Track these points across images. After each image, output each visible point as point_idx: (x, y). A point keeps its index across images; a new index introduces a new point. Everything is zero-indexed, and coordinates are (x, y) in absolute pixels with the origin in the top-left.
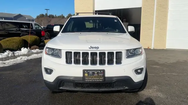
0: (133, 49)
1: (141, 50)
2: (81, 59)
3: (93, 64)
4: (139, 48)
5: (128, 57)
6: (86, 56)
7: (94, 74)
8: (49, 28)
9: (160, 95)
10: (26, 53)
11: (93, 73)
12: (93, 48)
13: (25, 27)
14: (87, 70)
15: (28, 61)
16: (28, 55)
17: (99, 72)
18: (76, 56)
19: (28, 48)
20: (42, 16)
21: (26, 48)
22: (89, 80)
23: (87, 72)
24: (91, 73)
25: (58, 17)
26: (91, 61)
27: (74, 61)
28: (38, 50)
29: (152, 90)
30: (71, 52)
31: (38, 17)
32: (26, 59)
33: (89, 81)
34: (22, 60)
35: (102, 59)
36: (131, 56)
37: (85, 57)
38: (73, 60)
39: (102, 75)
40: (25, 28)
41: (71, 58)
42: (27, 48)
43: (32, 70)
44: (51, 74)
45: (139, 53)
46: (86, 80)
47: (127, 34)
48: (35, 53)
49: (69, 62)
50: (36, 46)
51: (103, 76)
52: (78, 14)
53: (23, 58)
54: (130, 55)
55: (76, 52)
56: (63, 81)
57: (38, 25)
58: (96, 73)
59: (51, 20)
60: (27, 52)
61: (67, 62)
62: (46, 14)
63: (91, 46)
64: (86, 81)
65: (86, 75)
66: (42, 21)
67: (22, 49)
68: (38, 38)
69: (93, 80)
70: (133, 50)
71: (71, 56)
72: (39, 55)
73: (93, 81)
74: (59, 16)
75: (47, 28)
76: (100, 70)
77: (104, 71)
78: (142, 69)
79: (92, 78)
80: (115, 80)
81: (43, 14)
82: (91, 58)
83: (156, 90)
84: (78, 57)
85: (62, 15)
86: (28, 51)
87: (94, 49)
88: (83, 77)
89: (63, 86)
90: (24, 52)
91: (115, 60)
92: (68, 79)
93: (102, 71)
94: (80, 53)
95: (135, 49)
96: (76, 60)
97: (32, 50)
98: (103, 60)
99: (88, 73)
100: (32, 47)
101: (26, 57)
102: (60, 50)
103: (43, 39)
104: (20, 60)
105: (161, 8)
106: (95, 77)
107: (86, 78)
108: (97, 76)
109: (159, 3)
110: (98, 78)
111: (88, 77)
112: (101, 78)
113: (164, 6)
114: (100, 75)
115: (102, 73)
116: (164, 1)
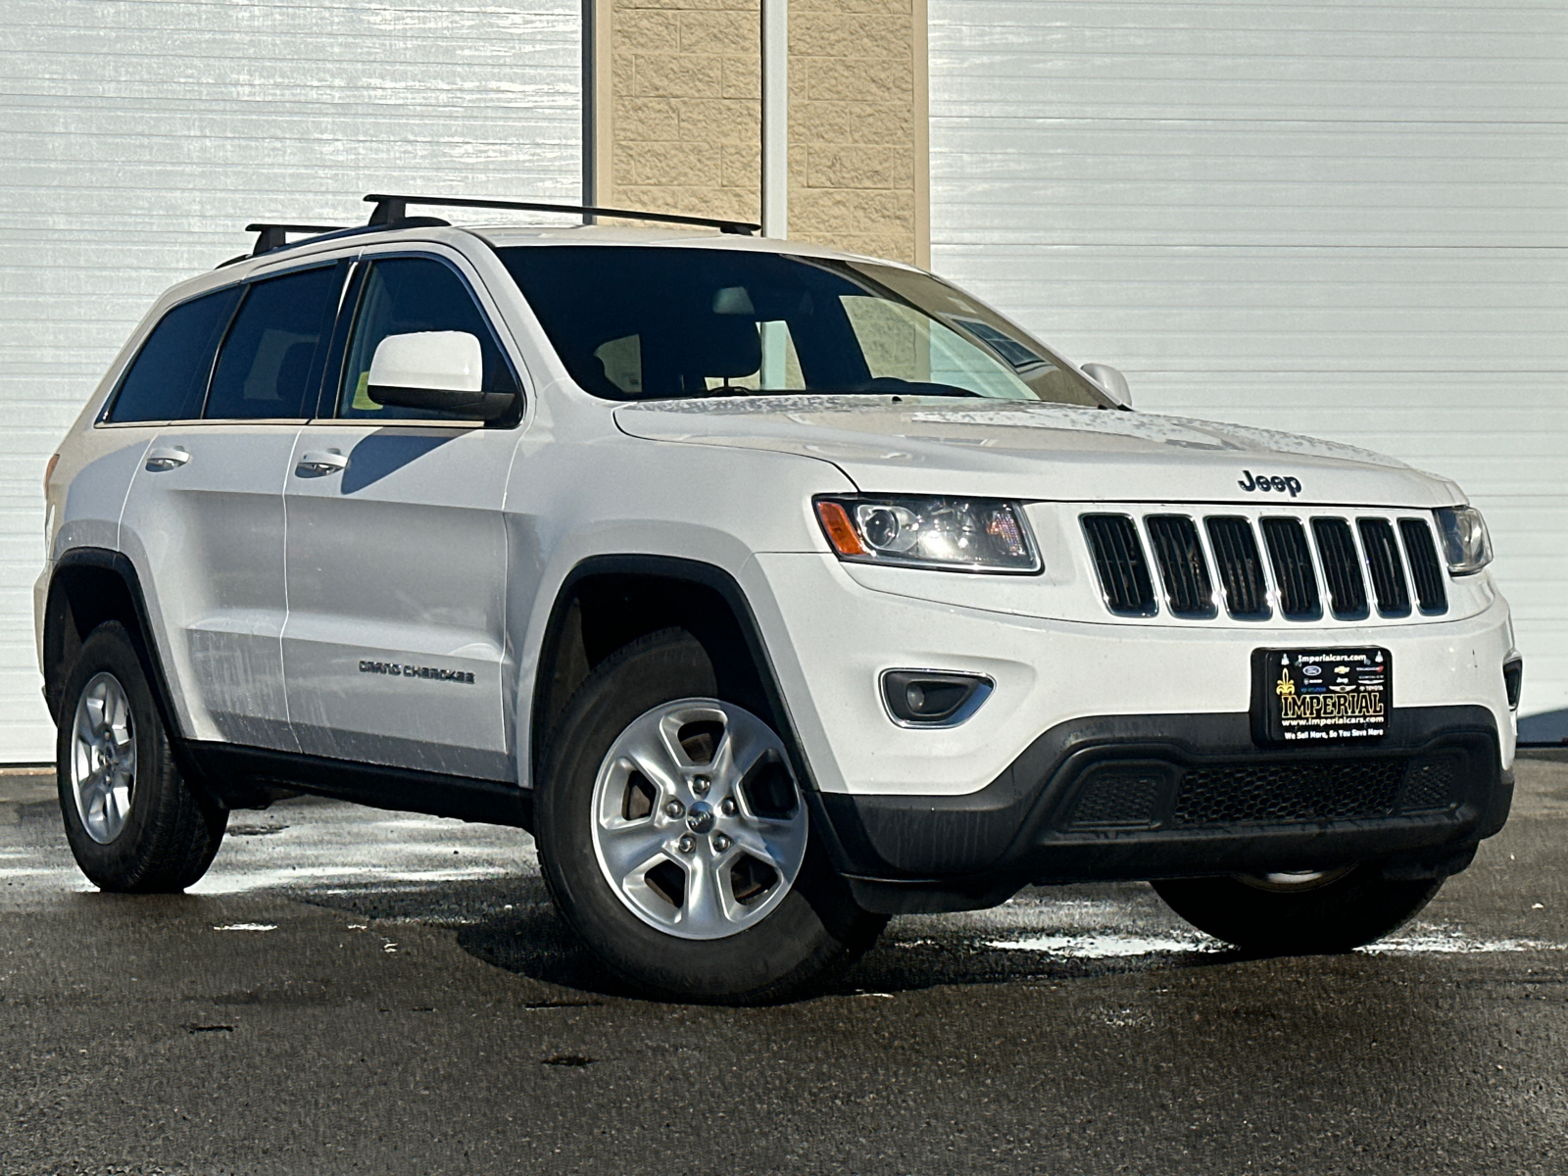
2: (1213, 571)
7: (1334, 679)
11: (1328, 673)
12: (1263, 484)
17: (1362, 663)
18: (1171, 552)
22: (1302, 729)
23: (1291, 662)
24: (1312, 670)
30: (1125, 521)
33: (1304, 736)
38: (1156, 580)
39: (1377, 684)
41: (1136, 570)
46: (1291, 729)
49: (1127, 600)
51: (1382, 697)
58: (1342, 670)
63: (1249, 474)
64: (1288, 736)
65: (1286, 688)
69: (1327, 728)
73: (1331, 734)
76: (1371, 652)
77: (1387, 654)
79: (1319, 717)
87: (1273, 495)
88: (1249, 712)
89: (1070, 820)
91: (1409, 581)
93: (1377, 661)
96: (1178, 577)
98: (1342, 581)
99: (1297, 675)
105: (839, 202)
106: (1340, 705)
107: (1286, 714)
108: (1348, 693)
109: (818, 144)
110: (1353, 712)
111: (1299, 708)
112: (1375, 711)
113: (885, 185)
114: (1370, 688)
115: (1380, 674)
116: (871, 120)
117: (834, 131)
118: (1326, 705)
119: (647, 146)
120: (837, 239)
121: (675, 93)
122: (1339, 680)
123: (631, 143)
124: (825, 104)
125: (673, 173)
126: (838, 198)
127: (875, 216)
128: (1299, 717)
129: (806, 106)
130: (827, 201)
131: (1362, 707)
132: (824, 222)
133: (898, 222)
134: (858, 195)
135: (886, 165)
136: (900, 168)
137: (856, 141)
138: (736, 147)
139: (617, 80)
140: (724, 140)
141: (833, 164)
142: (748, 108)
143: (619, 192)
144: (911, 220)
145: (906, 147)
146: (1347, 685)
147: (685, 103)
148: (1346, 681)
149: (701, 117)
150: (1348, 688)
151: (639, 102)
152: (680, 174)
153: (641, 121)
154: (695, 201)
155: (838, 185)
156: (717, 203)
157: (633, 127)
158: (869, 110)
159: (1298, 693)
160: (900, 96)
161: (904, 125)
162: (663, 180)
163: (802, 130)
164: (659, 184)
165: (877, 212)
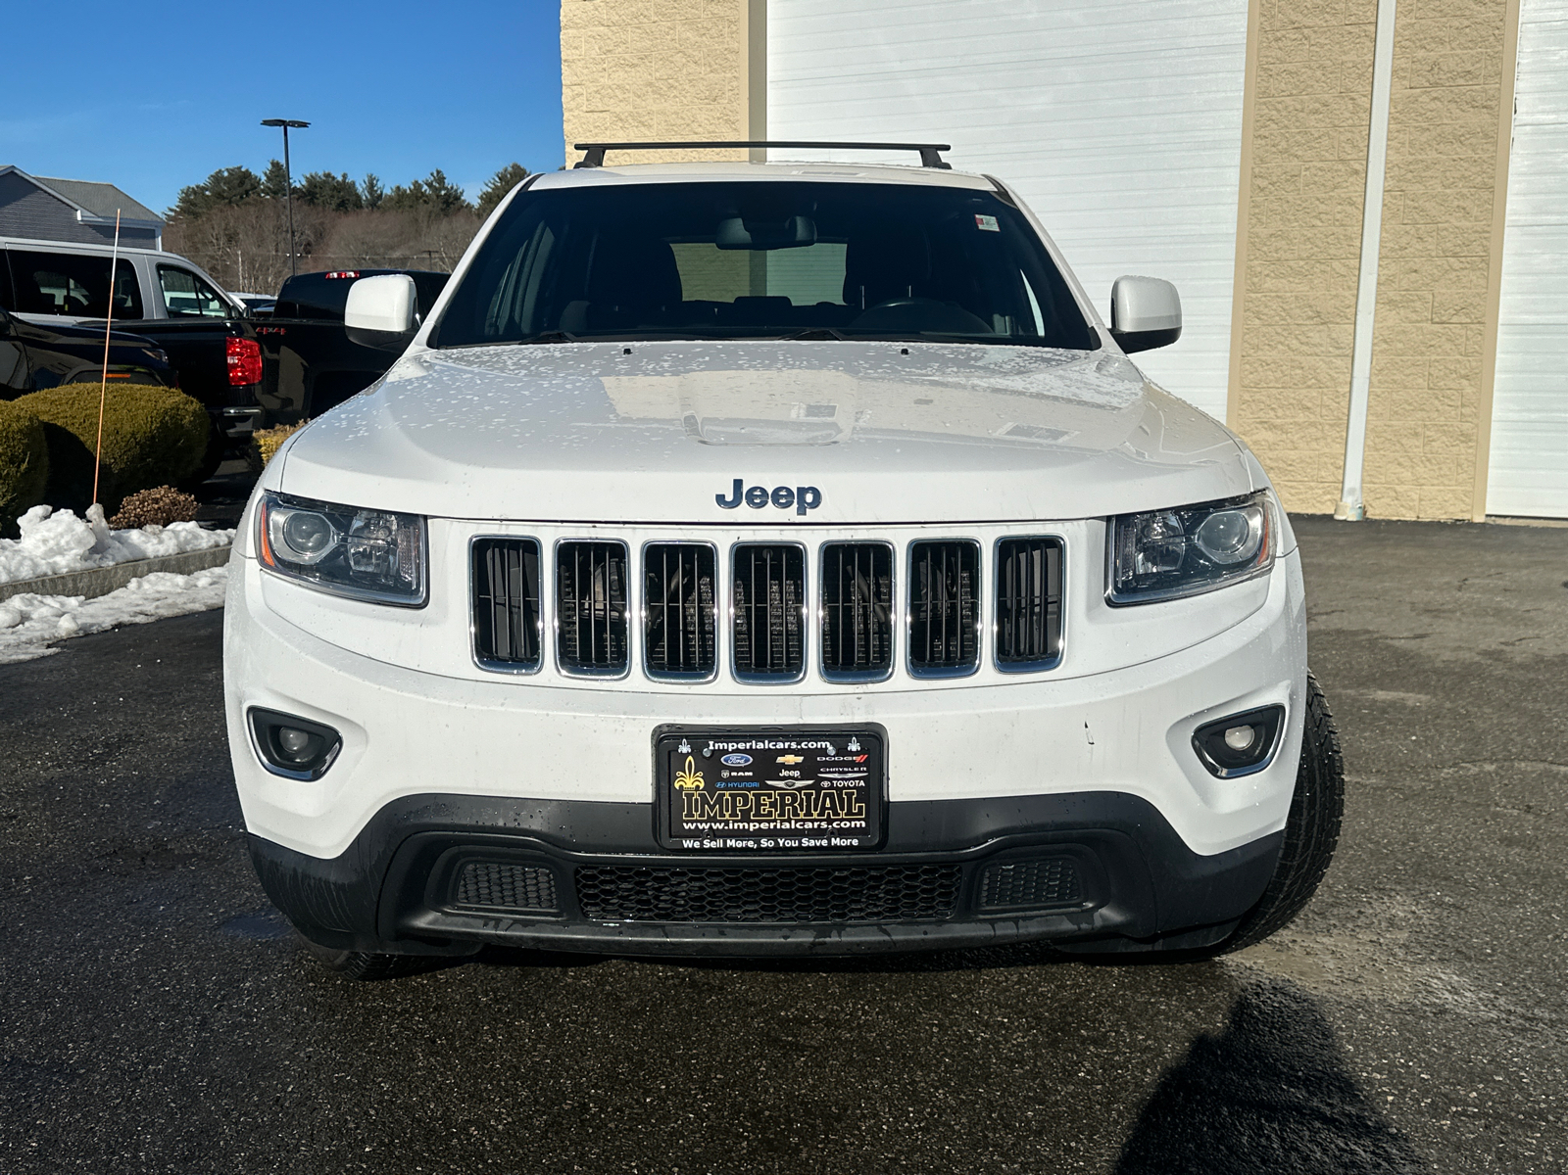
0: (1176, 510)
1: (1256, 523)
2: (636, 615)
3: (761, 662)
4: (1236, 502)
5: (1128, 591)
6: (688, 589)
7: (774, 771)
8: (307, 312)
9: (1455, 991)
10: (65, 563)
11: (765, 766)
12: (757, 497)
13: (59, 301)
14: (699, 736)
15: (87, 644)
16: (90, 583)
17: (823, 752)
18: (585, 590)
19: (94, 511)
20: (235, 188)
21: (66, 515)
22: (714, 835)
23: (696, 752)
24: (736, 760)
25: (400, 196)
26: (738, 634)
27: (563, 640)
28: (187, 533)
29: (1364, 936)
30: (531, 547)
31: (193, 204)
32: (66, 626)
33: (719, 843)
34: (26, 631)
35: (848, 611)
36: (1151, 588)
37: (673, 597)
38: (548, 624)
39: (854, 779)
40: (61, 311)
41: (532, 612)
42: (81, 514)
43: (125, 740)
44: (317, 776)
45: (1242, 551)
46: (696, 834)
47: (1108, 360)
48: (165, 565)
49: (504, 651)
50: (173, 494)
51: (863, 794)
52: (595, 154)
53: (44, 611)
54: (1147, 575)
55: (584, 547)
56: (446, 843)
57: (196, 278)
59: (320, 235)
60: (79, 551)
61: (487, 651)
62: (276, 165)
63: (738, 484)
64: (687, 844)
65: (689, 781)
66: (231, 238)
67: (32, 520)
68: (195, 405)
69: (758, 835)
70: (1173, 521)
71: (531, 587)
72: (203, 579)
73: (765, 843)
74: (407, 186)
75: (283, 307)
76: (838, 735)
77: (873, 738)
78: (1265, 722)
79: (746, 818)
80: (992, 835)
81: (247, 174)
82: (737, 604)
83: (1403, 936)
84: (598, 600)
85: (440, 179)
86: (92, 541)
87: (771, 512)
88: (655, 806)
89: (453, 901)
90: (52, 552)
91: (987, 627)
92: (495, 829)
93: (854, 747)
94: (618, 551)
95: (1196, 513)
96: (585, 623)
97: (134, 535)
98: (858, 626)
99: (711, 767)
100: (131, 504)
101: (73, 602)
102: (414, 523)
103: (244, 418)
104: (11, 639)
105: (1435, 98)
106: (783, 805)
107: (690, 814)
108: (799, 789)
109: (1421, 54)
110: (808, 813)
111: (712, 808)
112: (850, 813)
113: (1475, 81)
114: (840, 784)
115: (859, 765)
116: (1467, 30)
117: (1436, 42)
118: (758, 805)
119: (1285, 66)
120: (1431, 127)
121: (1308, 24)
122: (784, 773)
123: (1271, 66)
124: (1429, 22)
125: (1302, 86)
126: (1435, 95)
127: (1465, 107)
128: (713, 820)
129: (1413, 25)
130: (1424, 98)
131: (824, 808)
132: (1421, 115)
133: (1485, 110)
134: (1452, 92)
135: (1478, 65)
136: (1490, 68)
137: (1453, 49)
138: (1353, 62)
139: (1263, 19)
140: (1344, 58)
141: (1432, 69)
142: (1365, 31)
143: (1261, 104)
144: (1497, 109)
145: (1496, 50)
146: (797, 779)
147: (1315, 32)
148: (797, 774)
149: (1327, 42)
150: (799, 784)
151: (1279, 34)
152: (1307, 86)
153: (1280, 49)
154: (1317, 105)
155: (1435, 85)
156: (1336, 106)
157: (1273, 54)
158: (1466, 23)
159: (710, 787)
160: (1495, 9)
161: (1497, 32)
162: (1294, 92)
163: (1408, 43)
164: (1291, 95)
165: (1467, 103)
